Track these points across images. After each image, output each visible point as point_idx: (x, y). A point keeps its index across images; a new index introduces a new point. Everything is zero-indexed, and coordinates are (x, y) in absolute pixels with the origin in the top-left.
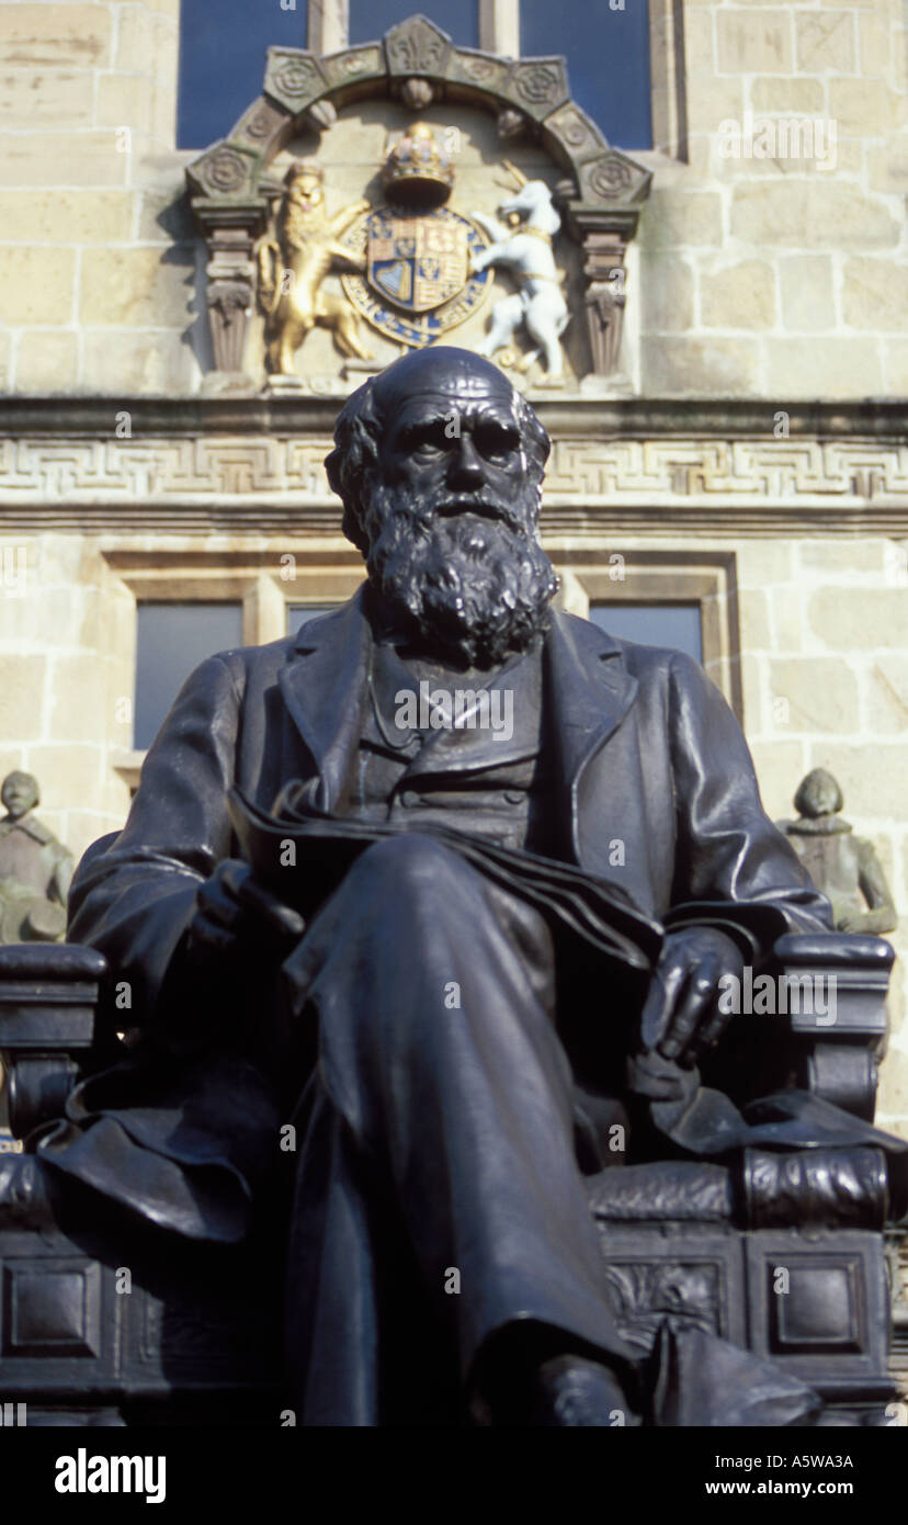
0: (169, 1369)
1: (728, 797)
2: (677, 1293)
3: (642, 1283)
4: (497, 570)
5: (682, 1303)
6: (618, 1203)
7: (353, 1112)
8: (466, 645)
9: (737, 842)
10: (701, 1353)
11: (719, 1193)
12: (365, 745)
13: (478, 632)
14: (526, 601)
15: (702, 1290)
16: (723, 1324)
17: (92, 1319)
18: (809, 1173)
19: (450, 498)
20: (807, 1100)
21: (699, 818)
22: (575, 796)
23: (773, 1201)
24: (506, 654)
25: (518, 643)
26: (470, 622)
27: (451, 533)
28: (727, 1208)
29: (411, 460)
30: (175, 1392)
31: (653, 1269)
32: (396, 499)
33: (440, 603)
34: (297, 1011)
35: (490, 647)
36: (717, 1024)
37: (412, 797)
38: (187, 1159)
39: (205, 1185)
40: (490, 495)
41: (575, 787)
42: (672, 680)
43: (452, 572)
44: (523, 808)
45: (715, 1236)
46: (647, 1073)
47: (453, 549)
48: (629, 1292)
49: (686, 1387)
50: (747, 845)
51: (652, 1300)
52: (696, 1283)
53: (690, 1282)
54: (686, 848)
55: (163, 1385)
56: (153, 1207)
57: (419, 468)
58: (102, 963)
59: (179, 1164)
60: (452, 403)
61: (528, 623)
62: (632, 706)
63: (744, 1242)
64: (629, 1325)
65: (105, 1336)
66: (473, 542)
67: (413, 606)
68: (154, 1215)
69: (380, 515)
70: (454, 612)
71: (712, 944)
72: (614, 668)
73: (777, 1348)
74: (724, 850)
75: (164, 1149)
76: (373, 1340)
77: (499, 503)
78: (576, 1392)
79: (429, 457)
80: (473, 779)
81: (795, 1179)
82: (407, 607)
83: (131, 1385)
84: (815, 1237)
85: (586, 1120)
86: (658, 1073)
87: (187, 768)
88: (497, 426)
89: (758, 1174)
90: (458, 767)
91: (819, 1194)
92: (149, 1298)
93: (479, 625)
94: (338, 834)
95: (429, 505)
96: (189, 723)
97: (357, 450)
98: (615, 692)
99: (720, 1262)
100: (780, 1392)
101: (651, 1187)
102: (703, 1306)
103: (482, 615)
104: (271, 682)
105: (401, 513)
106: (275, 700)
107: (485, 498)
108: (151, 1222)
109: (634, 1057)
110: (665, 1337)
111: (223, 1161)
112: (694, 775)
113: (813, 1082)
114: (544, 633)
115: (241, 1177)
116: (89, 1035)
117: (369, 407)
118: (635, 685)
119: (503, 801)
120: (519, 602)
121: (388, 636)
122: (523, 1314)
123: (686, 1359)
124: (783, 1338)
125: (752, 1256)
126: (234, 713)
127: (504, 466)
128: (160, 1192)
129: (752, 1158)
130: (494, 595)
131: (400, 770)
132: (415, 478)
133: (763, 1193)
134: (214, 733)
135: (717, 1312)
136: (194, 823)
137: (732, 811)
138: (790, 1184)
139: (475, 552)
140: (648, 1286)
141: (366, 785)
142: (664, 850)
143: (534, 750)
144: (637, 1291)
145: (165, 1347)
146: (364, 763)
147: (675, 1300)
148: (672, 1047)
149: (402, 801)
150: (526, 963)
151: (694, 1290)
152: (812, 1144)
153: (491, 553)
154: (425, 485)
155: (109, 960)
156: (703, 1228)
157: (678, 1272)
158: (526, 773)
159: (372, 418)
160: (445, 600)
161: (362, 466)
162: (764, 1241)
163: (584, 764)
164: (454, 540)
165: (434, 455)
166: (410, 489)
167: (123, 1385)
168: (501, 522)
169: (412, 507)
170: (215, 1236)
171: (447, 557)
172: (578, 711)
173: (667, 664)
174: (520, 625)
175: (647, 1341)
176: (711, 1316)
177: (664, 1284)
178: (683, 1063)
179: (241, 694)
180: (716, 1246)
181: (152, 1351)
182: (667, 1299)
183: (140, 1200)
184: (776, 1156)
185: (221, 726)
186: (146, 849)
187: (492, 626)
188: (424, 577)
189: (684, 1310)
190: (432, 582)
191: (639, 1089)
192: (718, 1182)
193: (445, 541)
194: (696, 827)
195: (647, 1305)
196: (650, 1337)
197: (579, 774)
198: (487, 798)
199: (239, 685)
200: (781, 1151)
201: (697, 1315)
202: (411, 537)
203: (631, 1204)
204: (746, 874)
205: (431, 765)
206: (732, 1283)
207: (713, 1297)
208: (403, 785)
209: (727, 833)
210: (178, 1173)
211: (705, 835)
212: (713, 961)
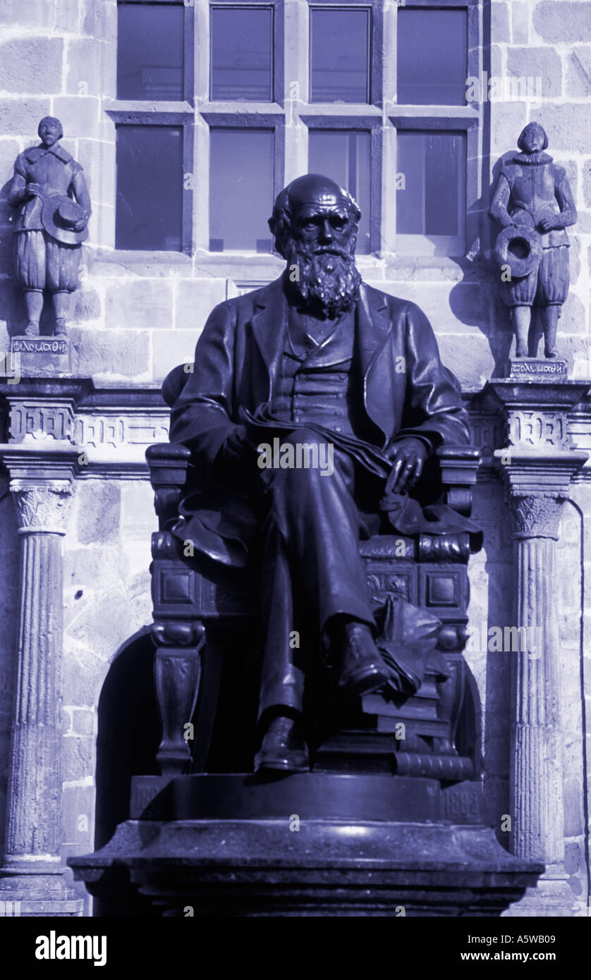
0: (219, 608)
1: (428, 368)
2: (395, 585)
3: (383, 581)
4: (338, 280)
5: (396, 588)
6: (375, 553)
7: (285, 532)
8: (325, 311)
9: (430, 388)
10: (402, 608)
11: (410, 550)
12: (285, 354)
13: (330, 306)
14: (349, 292)
15: (403, 584)
16: (410, 596)
17: (192, 590)
18: (442, 544)
19: (319, 248)
20: (446, 510)
21: (415, 379)
22: (365, 383)
23: (429, 554)
24: (341, 313)
25: (346, 309)
26: (327, 302)
27: (319, 263)
28: (413, 555)
29: (304, 230)
30: (220, 616)
31: (387, 576)
32: (298, 246)
33: (315, 295)
34: (265, 492)
35: (335, 312)
36: (414, 480)
37: (303, 376)
38: (224, 535)
39: (231, 546)
40: (335, 246)
41: (365, 379)
42: (407, 319)
43: (320, 281)
44: (346, 381)
45: (409, 565)
46: (387, 503)
47: (320, 270)
48: (378, 584)
49: (396, 621)
50: (433, 390)
51: (386, 587)
52: (402, 582)
53: (399, 581)
54: (410, 390)
55: (216, 614)
56: (214, 554)
57: (307, 233)
58: (189, 453)
59: (222, 537)
60: (321, 207)
61: (350, 301)
62: (390, 334)
63: (419, 568)
64: (377, 595)
65: (196, 596)
66: (329, 267)
67: (304, 295)
68: (214, 557)
69: (291, 251)
70: (321, 298)
71: (414, 447)
72: (383, 315)
73: (428, 604)
74: (425, 391)
75: (215, 530)
76: (291, 610)
77: (339, 249)
78: (356, 636)
79: (312, 229)
80: (327, 369)
81: (437, 546)
82: (302, 295)
83: (206, 614)
84: (443, 566)
85: (364, 524)
86: (391, 502)
87: (215, 358)
88: (339, 217)
89: (424, 544)
90: (321, 365)
91: (445, 552)
92: (211, 583)
93: (329, 303)
94: (279, 427)
95: (311, 250)
96: (214, 336)
97: (282, 221)
98: (383, 328)
99: (410, 574)
100: (427, 622)
101: (387, 547)
102: (404, 590)
103: (331, 299)
104: (247, 320)
105: (300, 252)
106: (249, 328)
107: (333, 248)
108: (213, 560)
109: (382, 499)
110: (389, 603)
111: (237, 538)
112: (414, 360)
113: (449, 501)
114: (356, 302)
115: (245, 545)
116: (184, 479)
117: (287, 203)
118: (391, 324)
119: (338, 378)
120: (346, 293)
121: (293, 305)
122: (341, 611)
123: (396, 611)
124: (431, 601)
125: (421, 573)
126: (232, 333)
127: (341, 231)
128: (216, 548)
129: (423, 538)
130: (336, 291)
131: (299, 364)
132: (306, 238)
133: (426, 551)
134: (225, 343)
135: (408, 591)
136: (218, 383)
137: (428, 374)
138: (435, 547)
139: (329, 272)
140: (385, 582)
141: (285, 370)
142: (401, 392)
143: (350, 357)
144: (381, 584)
145: (217, 600)
146: (284, 361)
147: (394, 587)
148: (397, 489)
149: (299, 378)
150: (344, 476)
151: (400, 583)
152: (444, 533)
153: (336, 271)
154: (309, 241)
155: (192, 451)
156: (404, 562)
157: (395, 577)
158: (347, 367)
159: (288, 209)
160: (317, 293)
161: (284, 229)
162: (426, 567)
163: (369, 368)
164: (321, 266)
165: (313, 228)
166: (303, 242)
167: (203, 614)
168: (340, 257)
169: (304, 251)
170: (236, 564)
171: (318, 274)
172: (369, 341)
173: (404, 311)
174: (346, 302)
175: (383, 601)
176: (406, 593)
177: (390, 581)
178: (402, 493)
179: (235, 324)
180: (409, 568)
181: (213, 602)
182: (391, 587)
183: (210, 552)
184: (430, 537)
185: (227, 339)
186: (200, 395)
187: (335, 304)
188: (309, 283)
189: (396, 590)
190: (312, 285)
191: (384, 509)
192: (410, 546)
193: (317, 266)
194: (414, 382)
195: (384, 589)
196: (384, 599)
197: (367, 373)
198: (332, 377)
199: (234, 320)
200: (433, 536)
201: (402, 593)
202: (303, 264)
203: (380, 553)
204: (433, 400)
205: (311, 365)
206: (414, 581)
207: (407, 586)
208: (300, 371)
209: (426, 384)
210: (221, 540)
211: (417, 385)
212: (414, 455)
